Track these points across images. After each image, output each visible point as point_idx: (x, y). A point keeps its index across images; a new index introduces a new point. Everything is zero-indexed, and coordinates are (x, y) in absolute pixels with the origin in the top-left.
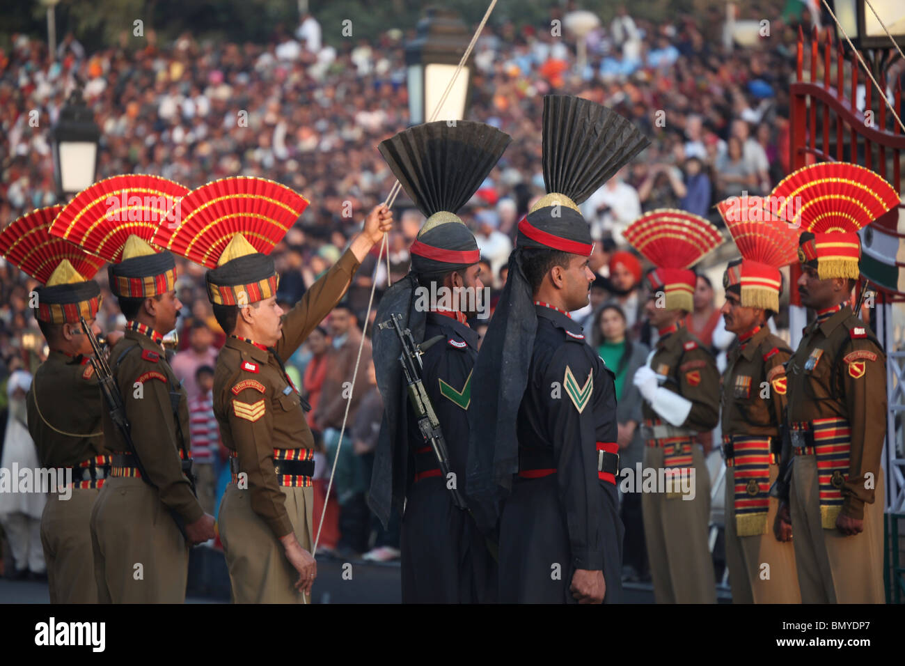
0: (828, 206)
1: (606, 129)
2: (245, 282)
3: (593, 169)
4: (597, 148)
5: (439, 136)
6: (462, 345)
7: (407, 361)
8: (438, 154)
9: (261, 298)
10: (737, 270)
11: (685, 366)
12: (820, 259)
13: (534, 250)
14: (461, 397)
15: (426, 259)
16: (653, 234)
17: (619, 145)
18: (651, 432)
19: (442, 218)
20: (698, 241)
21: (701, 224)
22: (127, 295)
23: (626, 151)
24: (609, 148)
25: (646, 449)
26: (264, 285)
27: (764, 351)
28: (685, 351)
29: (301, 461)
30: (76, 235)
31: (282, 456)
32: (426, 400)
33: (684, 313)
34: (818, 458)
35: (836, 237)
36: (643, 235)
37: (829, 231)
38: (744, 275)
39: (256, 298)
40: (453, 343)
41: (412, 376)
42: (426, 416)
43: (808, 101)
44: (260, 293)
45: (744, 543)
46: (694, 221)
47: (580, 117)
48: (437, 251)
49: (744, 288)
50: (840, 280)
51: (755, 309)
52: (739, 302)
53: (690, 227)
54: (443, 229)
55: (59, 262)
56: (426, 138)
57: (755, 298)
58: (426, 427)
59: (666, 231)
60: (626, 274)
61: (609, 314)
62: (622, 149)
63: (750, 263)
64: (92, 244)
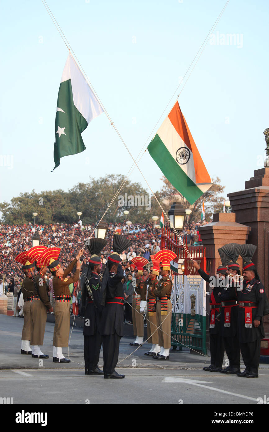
0: (165, 257)
1: (125, 241)
2: (56, 266)
3: (122, 248)
4: (123, 244)
5: (95, 241)
6: (97, 278)
7: (86, 282)
8: (94, 244)
9: (59, 268)
10: (152, 267)
11: (140, 285)
12: (163, 267)
13: (111, 262)
14: (96, 288)
15: (91, 263)
16: (136, 261)
17: (127, 244)
18: (134, 296)
19: (94, 256)
20: (144, 262)
21: (145, 259)
22: (38, 267)
23: (128, 245)
24: (125, 245)
25: (133, 299)
26: (59, 265)
27: (155, 283)
28: (141, 282)
29: (69, 298)
30: (30, 256)
31: (65, 297)
32: (90, 288)
33: (141, 275)
34: (161, 302)
35: (166, 263)
36: (135, 261)
37: (165, 262)
38: (153, 269)
39: (58, 268)
40: (95, 278)
41: (87, 284)
42: (90, 292)
43: (166, 239)
44: (59, 267)
45: (150, 317)
46: (144, 259)
47: (120, 239)
48: (93, 261)
49: (153, 271)
50: (167, 271)
51: (155, 275)
52: (152, 273)
53: (143, 260)
54: (95, 258)
55: (27, 261)
56: (92, 241)
57: (155, 273)
58: (90, 293)
59: (139, 260)
60: (133, 268)
61: (129, 275)
62: (127, 245)
63: (154, 266)
64: (32, 258)
